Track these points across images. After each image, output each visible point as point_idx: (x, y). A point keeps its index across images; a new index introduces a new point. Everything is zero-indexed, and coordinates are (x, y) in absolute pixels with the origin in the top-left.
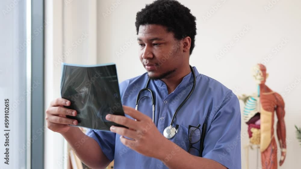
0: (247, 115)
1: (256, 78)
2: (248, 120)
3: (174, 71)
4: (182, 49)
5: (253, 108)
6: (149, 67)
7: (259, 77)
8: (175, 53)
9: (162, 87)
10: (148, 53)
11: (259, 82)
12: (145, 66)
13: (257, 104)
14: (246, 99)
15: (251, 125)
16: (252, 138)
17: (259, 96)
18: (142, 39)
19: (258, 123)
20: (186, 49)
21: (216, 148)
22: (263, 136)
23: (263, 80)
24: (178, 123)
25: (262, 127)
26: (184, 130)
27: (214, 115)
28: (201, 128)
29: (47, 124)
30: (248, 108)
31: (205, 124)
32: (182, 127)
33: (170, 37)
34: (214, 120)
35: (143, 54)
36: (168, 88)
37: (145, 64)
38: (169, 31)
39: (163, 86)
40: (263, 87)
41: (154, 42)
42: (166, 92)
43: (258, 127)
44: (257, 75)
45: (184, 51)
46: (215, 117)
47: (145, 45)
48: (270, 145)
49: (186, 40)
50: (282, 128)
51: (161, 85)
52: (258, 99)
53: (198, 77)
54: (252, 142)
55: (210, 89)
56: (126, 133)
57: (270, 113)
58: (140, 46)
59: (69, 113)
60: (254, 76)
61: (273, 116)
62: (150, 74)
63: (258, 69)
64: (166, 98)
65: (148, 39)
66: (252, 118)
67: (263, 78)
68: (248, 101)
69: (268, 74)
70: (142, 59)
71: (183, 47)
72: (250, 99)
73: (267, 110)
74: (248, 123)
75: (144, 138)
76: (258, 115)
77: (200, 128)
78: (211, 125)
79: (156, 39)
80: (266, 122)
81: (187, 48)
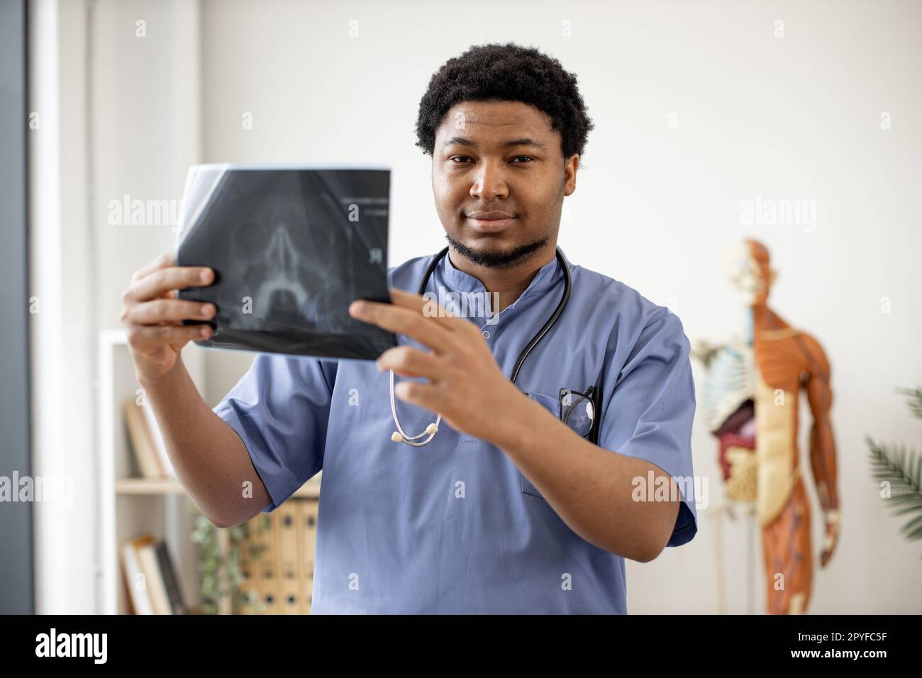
1: (739, 287)
2: (717, 422)
7: (749, 281)
11: (748, 298)
13: (743, 371)
14: (709, 356)
15: (731, 438)
16: (732, 483)
17: (751, 344)
19: (748, 430)
22: (765, 473)
23: (760, 291)
25: (763, 444)
40: (763, 315)
43: (751, 445)
44: (742, 275)
47: (474, 162)
48: (788, 503)
50: (826, 446)
52: (749, 354)
54: (732, 496)
57: (786, 399)
60: (733, 278)
61: (796, 408)
63: (740, 256)
66: (731, 417)
68: (715, 362)
69: (776, 274)
72: (723, 355)
73: (774, 386)
74: (718, 433)
76: (748, 406)
80: (774, 426)
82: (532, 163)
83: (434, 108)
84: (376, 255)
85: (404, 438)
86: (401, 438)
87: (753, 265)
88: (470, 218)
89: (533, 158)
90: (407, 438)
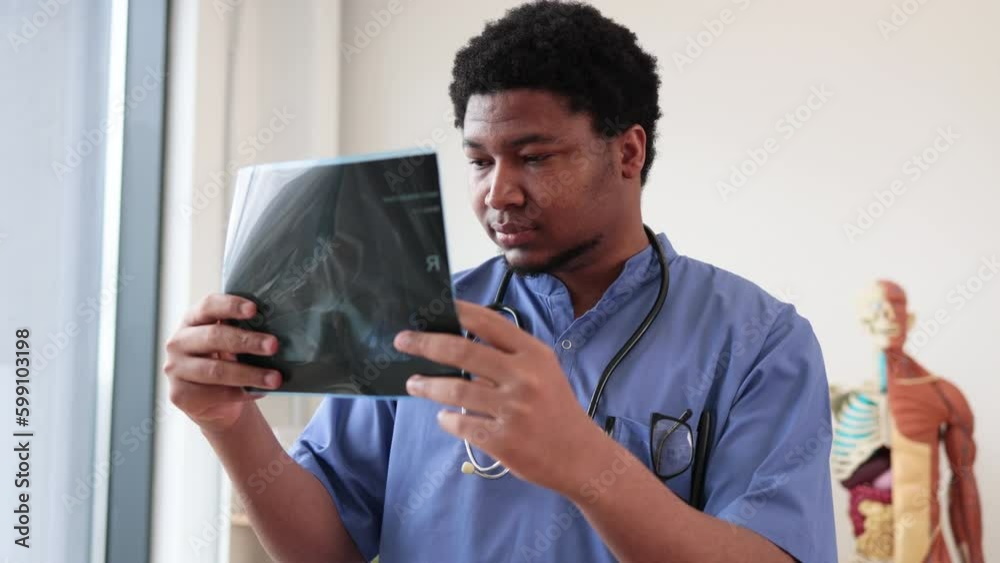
0: (846, 454)
1: (873, 330)
2: (847, 471)
3: (594, 242)
4: (620, 167)
5: (865, 431)
6: (511, 237)
7: (883, 324)
8: (599, 182)
9: (554, 298)
10: (507, 188)
11: (884, 342)
12: (492, 232)
13: (877, 419)
14: (839, 403)
15: (861, 489)
16: (864, 537)
17: (885, 391)
18: (481, 142)
19: (882, 482)
20: (629, 167)
21: (753, 490)
22: (901, 528)
23: (896, 334)
24: (613, 410)
25: (898, 497)
26: (633, 433)
27: (738, 382)
28: (694, 421)
29: (167, 386)
30: (847, 430)
31: (708, 415)
32: (627, 426)
33: (579, 128)
34: (739, 399)
35: (488, 191)
36: (575, 300)
37: (495, 224)
38: (574, 108)
39: (556, 292)
40: (898, 360)
41: (526, 150)
42: (565, 310)
43: (886, 498)
44: (876, 317)
45: (625, 175)
46: (742, 388)
47: (491, 163)
48: (927, 562)
49: (629, 137)
50: (969, 502)
51: (548, 289)
52: (882, 401)
53: (674, 262)
54: (863, 553)
55: (719, 300)
56: (462, 394)
57: (924, 449)
58: (474, 165)
59: (249, 344)
60: (867, 322)
61: (936, 460)
62: (512, 255)
63: (877, 295)
64: (569, 333)
65: (505, 141)
66: (863, 466)
67: (895, 326)
68: (846, 408)
69: (913, 317)
70: (482, 208)
71: (620, 161)
72: (854, 402)
73: (913, 436)
74: (850, 484)
75: (527, 408)
76: (882, 457)
77: (689, 422)
78: (731, 418)
79: (533, 139)
80: (911, 478)
81: (633, 165)
84: (434, 262)
85: (476, 469)
86: (473, 469)
90: (480, 468)
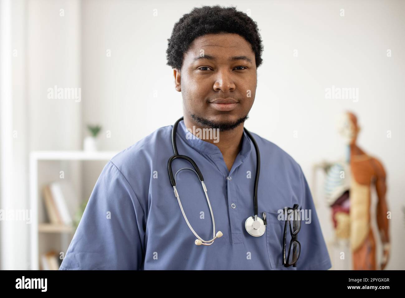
14: (327, 169)
15: (337, 208)
22: (355, 226)
25: (354, 212)
43: (347, 212)
48: (366, 240)
50: (384, 212)
61: (369, 194)
66: (339, 199)
82: (246, 70)
83: (185, 40)
87: (350, 125)
88: (212, 103)
89: (246, 67)
